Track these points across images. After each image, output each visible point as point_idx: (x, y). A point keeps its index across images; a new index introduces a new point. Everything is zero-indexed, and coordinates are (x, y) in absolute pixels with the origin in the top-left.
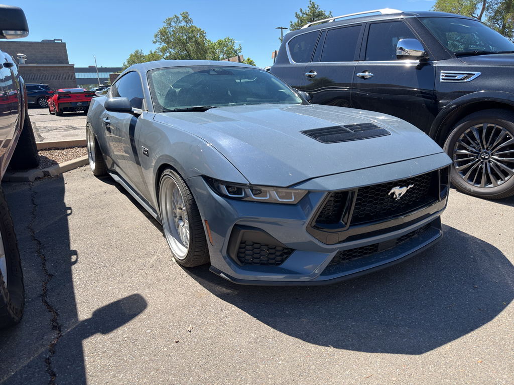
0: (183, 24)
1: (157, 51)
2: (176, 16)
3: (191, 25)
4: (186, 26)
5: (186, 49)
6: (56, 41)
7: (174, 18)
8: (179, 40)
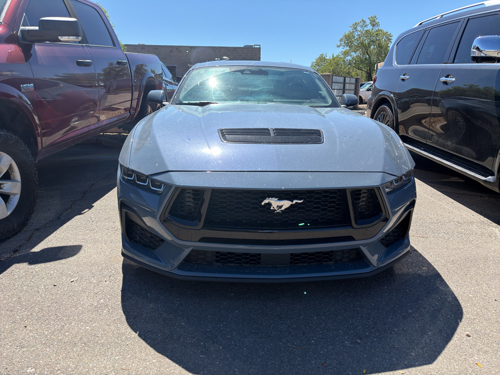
0: (370, 27)
1: (340, 54)
2: (363, 20)
3: (377, 29)
4: (372, 29)
5: (367, 53)
6: (255, 47)
7: (361, 22)
8: (362, 43)
